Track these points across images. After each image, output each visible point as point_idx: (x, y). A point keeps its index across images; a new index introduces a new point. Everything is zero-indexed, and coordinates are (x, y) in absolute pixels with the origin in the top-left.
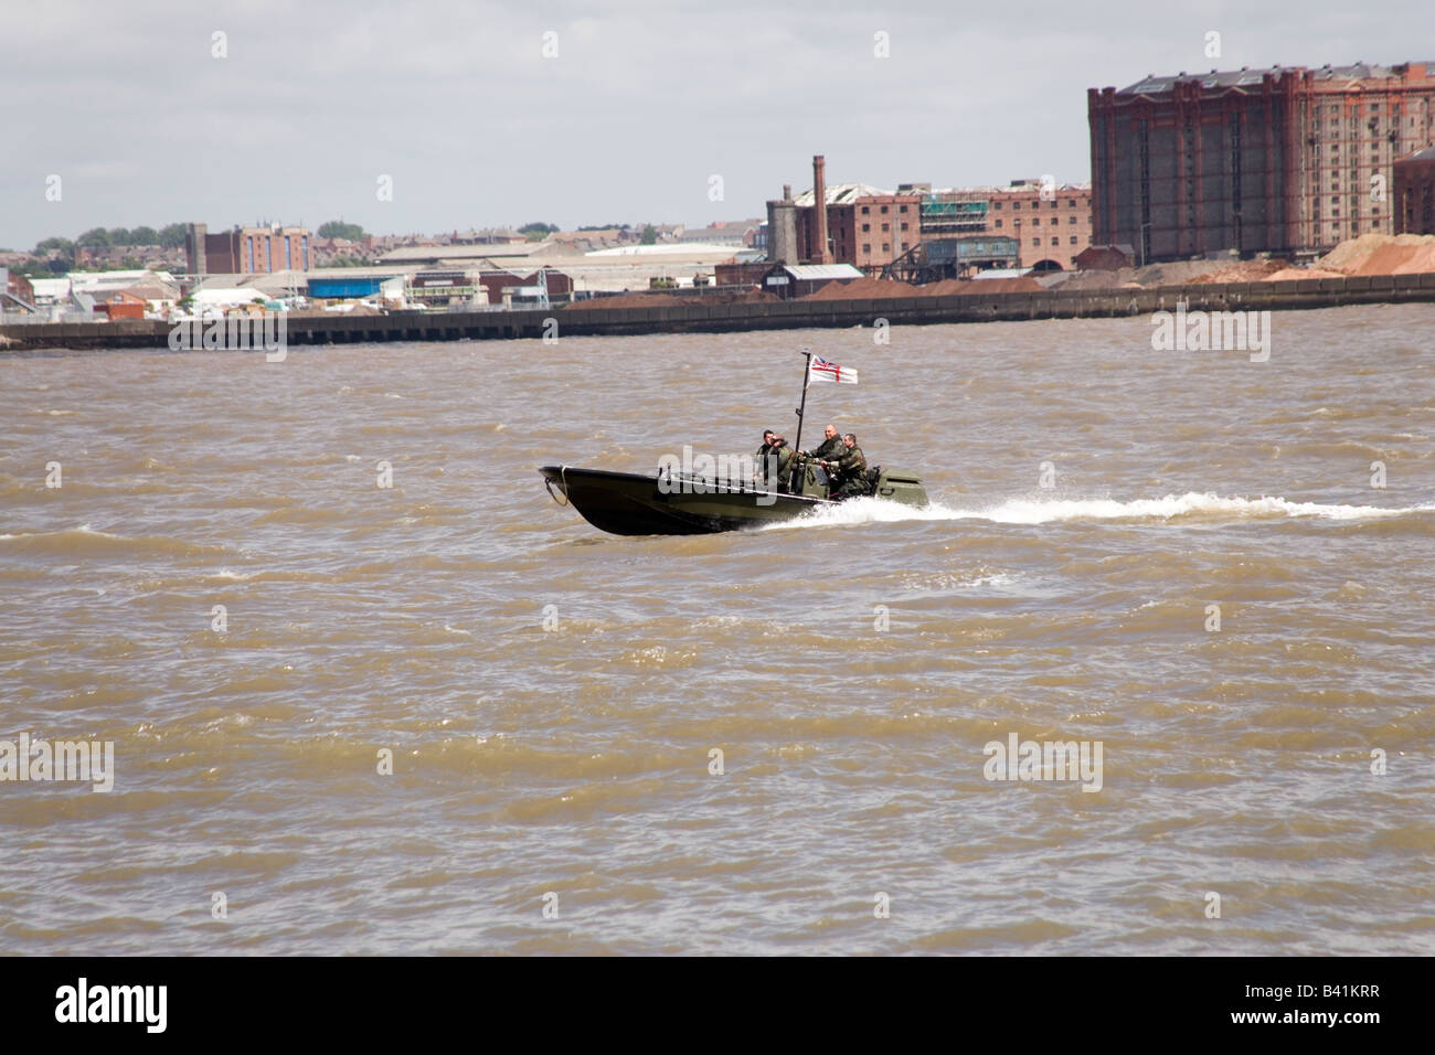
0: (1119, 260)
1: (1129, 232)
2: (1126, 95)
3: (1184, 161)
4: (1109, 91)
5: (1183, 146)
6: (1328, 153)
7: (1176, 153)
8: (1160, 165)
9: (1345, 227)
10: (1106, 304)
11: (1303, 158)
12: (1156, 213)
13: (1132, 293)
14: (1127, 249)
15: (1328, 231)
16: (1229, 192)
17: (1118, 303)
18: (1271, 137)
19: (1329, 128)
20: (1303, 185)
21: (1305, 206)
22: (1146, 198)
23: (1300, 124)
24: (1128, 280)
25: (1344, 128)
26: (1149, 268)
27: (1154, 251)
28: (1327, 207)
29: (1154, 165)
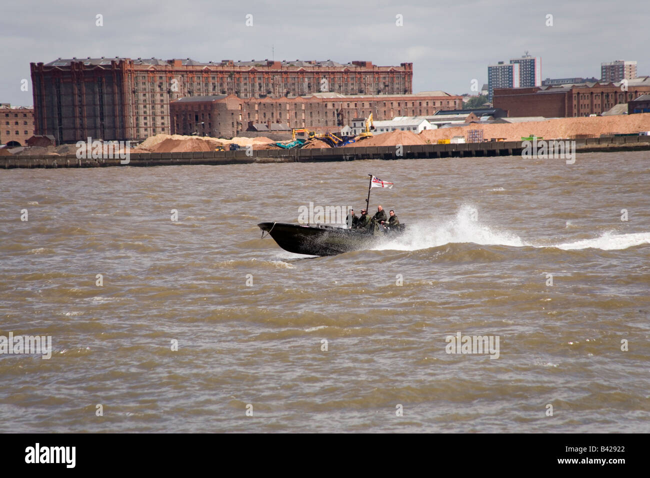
0: (47, 142)
1: (52, 130)
2: (48, 67)
3: (77, 98)
4: (40, 64)
5: (76, 91)
6: (141, 97)
7: (73, 94)
8: (66, 100)
9: (150, 131)
10: (42, 162)
11: (130, 98)
12: (65, 121)
13: (54, 157)
14: (51, 137)
15: (142, 132)
16: (98, 113)
17: (47, 162)
18: (116, 89)
19: (141, 86)
20: (130, 111)
21: (132, 121)
22: (60, 114)
23: (129, 84)
24: (52, 151)
25: (148, 86)
26: (62, 146)
27: (65, 138)
28: (142, 121)
29: (63, 99)
